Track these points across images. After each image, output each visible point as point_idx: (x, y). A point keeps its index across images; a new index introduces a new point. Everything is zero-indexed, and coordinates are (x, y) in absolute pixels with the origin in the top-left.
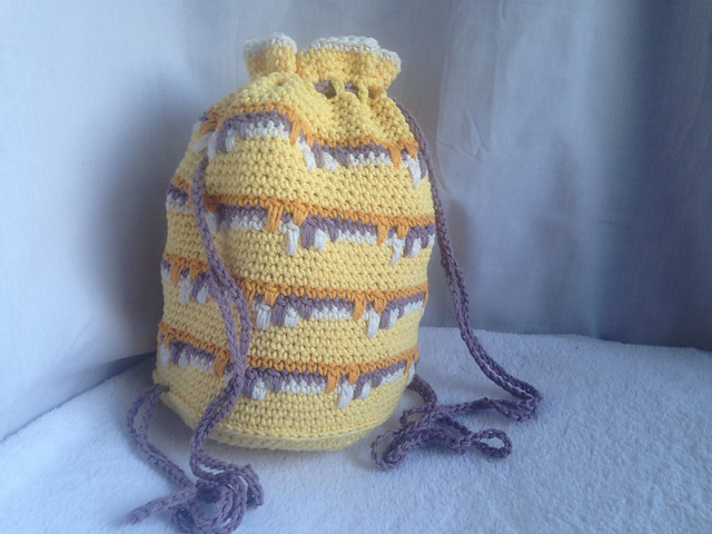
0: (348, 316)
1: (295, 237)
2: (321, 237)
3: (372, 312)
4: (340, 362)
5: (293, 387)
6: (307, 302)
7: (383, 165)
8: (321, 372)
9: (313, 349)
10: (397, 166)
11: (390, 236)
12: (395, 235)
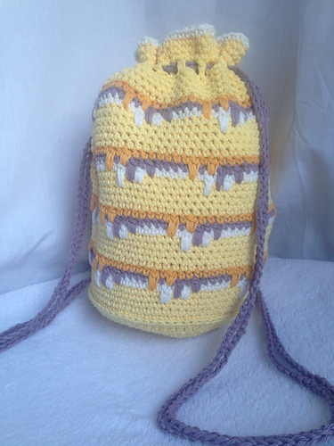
0: (164, 233)
1: (122, 174)
2: (141, 174)
3: (185, 232)
4: (159, 267)
5: (127, 282)
6: (132, 220)
7: (194, 118)
8: (145, 273)
9: (140, 256)
10: (207, 117)
11: (202, 173)
12: (206, 172)
